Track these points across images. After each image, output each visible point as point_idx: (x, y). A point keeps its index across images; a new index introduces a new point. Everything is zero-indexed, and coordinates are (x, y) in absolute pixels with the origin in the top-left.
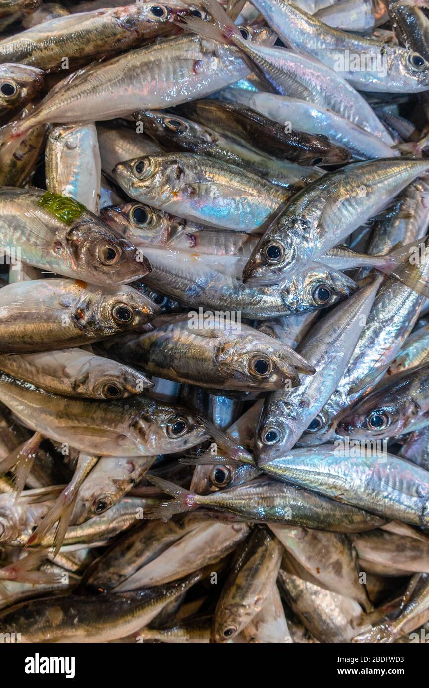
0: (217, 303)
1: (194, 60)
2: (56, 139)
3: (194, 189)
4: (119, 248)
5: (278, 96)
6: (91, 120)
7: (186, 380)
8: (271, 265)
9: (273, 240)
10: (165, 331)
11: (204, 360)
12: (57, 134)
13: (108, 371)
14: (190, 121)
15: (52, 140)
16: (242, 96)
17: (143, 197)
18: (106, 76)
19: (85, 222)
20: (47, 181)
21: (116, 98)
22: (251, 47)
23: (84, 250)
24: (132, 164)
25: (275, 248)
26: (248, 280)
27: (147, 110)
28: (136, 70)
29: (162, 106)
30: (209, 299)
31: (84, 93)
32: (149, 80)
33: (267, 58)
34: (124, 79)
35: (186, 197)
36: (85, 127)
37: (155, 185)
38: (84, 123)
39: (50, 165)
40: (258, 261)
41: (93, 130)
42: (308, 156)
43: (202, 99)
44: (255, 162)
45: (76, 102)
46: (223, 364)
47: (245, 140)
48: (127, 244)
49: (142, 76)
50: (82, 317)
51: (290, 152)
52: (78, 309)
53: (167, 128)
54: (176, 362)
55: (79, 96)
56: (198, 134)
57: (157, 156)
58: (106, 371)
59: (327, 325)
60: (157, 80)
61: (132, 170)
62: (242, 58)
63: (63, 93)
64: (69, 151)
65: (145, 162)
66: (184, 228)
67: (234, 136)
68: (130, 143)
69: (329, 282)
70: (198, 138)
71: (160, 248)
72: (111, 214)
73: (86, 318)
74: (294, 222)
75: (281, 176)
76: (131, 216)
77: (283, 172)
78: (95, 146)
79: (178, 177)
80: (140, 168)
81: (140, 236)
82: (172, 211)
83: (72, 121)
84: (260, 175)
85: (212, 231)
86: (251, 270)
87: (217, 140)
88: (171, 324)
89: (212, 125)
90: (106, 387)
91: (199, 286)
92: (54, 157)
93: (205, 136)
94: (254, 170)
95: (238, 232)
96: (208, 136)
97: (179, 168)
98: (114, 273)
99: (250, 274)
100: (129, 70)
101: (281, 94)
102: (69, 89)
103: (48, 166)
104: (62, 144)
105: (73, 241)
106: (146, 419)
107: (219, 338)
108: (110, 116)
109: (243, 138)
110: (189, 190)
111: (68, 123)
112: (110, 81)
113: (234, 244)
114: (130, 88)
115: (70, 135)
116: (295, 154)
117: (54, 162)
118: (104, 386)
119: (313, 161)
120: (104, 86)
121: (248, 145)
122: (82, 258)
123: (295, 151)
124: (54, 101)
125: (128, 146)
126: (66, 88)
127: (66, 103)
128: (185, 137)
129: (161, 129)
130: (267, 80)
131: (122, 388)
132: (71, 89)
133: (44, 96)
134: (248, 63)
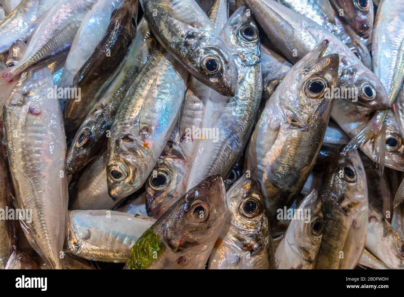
0: (246, 123)
1: (28, 113)
2: (78, 248)
3: (144, 128)
4: (195, 202)
5: (72, 49)
6: (66, 213)
7: (314, 158)
8: (222, 70)
9: (200, 64)
10: (263, 172)
11: (300, 140)
12: (73, 246)
13: (300, 228)
14: (81, 127)
15: (78, 252)
16: (66, 80)
17: (144, 175)
18: (28, 194)
19: (164, 231)
20: (115, 261)
21: (50, 188)
22: (25, 60)
23: (191, 236)
24: (112, 182)
25: (207, 64)
26: (232, 91)
27: (66, 163)
28: (28, 166)
29: (64, 148)
30: (241, 129)
31: (41, 217)
32: (39, 155)
33: (37, 49)
34: (34, 178)
35: (150, 137)
36: (71, 219)
37: (135, 163)
38: (67, 221)
39: (101, 257)
40: (217, 80)
41: (76, 213)
42: (129, 28)
43: (64, 113)
44: (125, 77)
45: (48, 225)
46: (308, 122)
47: (105, 81)
48: (191, 194)
49: (34, 162)
50: (251, 247)
51: (123, 42)
52: (242, 249)
53: (85, 146)
54: (296, 165)
55: (43, 222)
56: (94, 119)
57: (109, 157)
58: (301, 230)
59: (276, 33)
60: (40, 148)
61: (117, 182)
62: (34, 72)
63: (37, 237)
64: (92, 238)
65: (113, 169)
66: (175, 144)
67: (101, 90)
68: (92, 182)
69: (239, 26)
70: (97, 120)
71: (190, 167)
72: (154, 206)
73: (252, 242)
74: (186, 44)
75: (140, 57)
76: (158, 189)
77: (137, 55)
78: (91, 213)
79: (131, 140)
80: (117, 175)
81: (177, 183)
82: (160, 151)
83: (64, 231)
84: (137, 74)
85: (181, 120)
86: (225, 87)
87: (102, 105)
88: (256, 167)
89: (88, 108)
90: (314, 233)
91: (229, 137)
92: (95, 253)
93: (97, 114)
94: (131, 78)
95: (185, 97)
96: (97, 112)
97: (123, 139)
98: (217, 211)
99: (228, 88)
100: (26, 172)
101: (70, 46)
102: (34, 230)
103: (102, 258)
104: (83, 243)
105: (180, 246)
106: (342, 199)
107: (281, 124)
108: (66, 195)
109: (104, 82)
110: (144, 133)
111: (66, 235)
112: (33, 191)
113: (195, 103)
114: (44, 173)
115: (77, 235)
116: (125, 38)
117: (99, 253)
118: (313, 234)
119: (133, 26)
120: (37, 198)
121: (110, 79)
122: (198, 239)
123: (123, 37)
124: (43, 245)
125: (94, 183)
126: (33, 232)
127: (46, 235)
128: (95, 131)
129: (85, 151)
130: (57, 54)
131: (316, 218)
132: (35, 228)
133: (37, 253)
134: (39, 67)
